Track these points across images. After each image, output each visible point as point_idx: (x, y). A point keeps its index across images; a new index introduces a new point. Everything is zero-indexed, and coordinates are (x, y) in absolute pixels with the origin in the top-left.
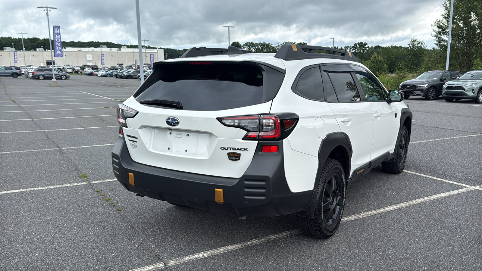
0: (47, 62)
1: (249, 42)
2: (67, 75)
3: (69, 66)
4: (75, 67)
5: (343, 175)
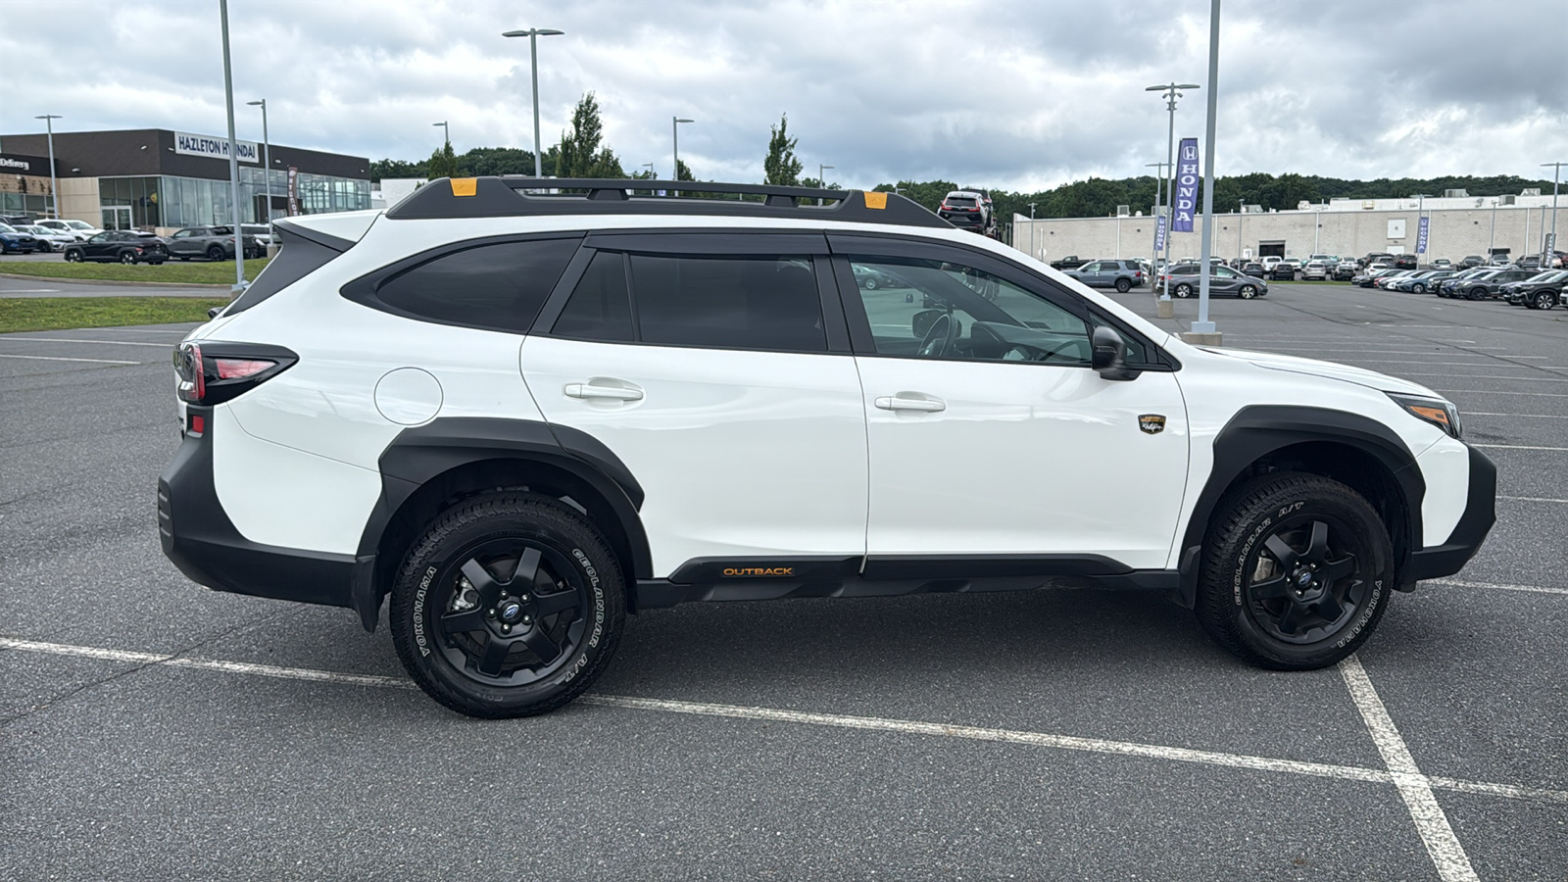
0: (1261, 247)
2: (1257, 286)
3: (1325, 257)
4: (1343, 261)
5: (579, 554)
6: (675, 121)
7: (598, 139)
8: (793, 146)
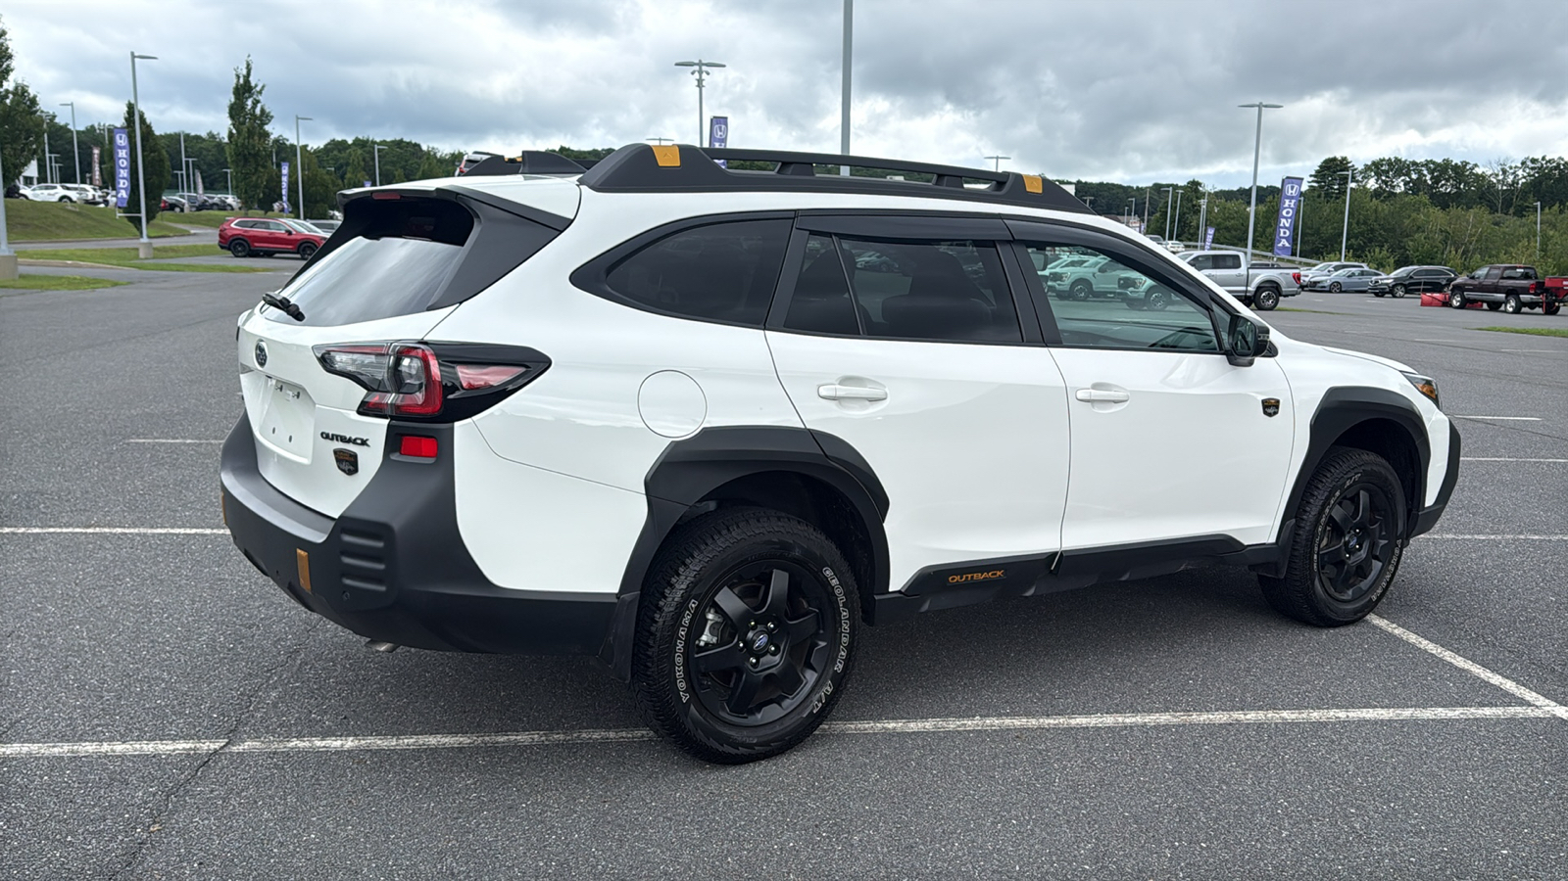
1: (1387, 158)
5: (828, 573)
6: (133, 56)
7: (8, 71)
8: (260, 92)
